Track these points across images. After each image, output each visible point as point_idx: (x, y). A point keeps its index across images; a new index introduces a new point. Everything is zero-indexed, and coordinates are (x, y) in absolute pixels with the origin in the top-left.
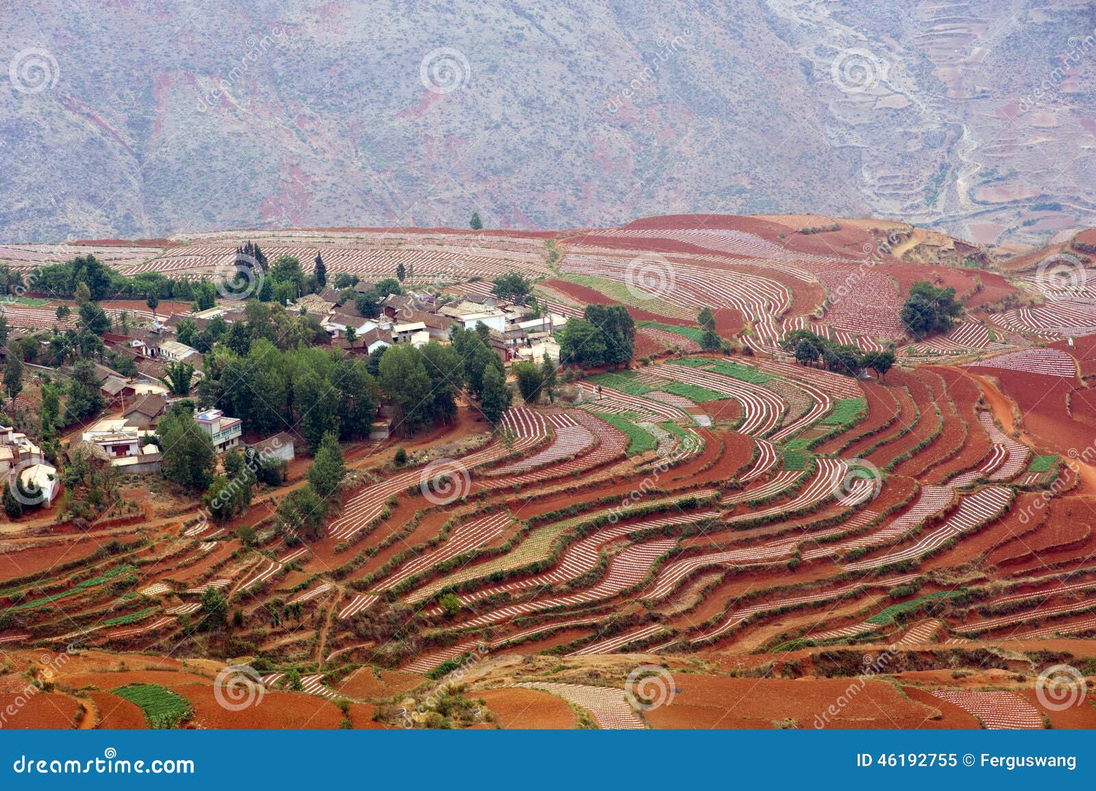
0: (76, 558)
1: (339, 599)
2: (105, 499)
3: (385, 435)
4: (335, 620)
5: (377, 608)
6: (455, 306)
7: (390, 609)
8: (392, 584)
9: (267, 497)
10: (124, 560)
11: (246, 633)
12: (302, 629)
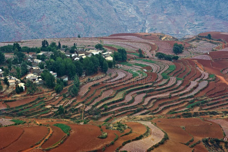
0: (32, 101)
1: (84, 107)
2: (35, 89)
3: (85, 75)
4: (84, 111)
5: (92, 109)
6: (88, 50)
7: (94, 109)
8: (94, 104)
9: (65, 88)
10: (41, 101)
11: (67, 114)
12: (78, 113)
